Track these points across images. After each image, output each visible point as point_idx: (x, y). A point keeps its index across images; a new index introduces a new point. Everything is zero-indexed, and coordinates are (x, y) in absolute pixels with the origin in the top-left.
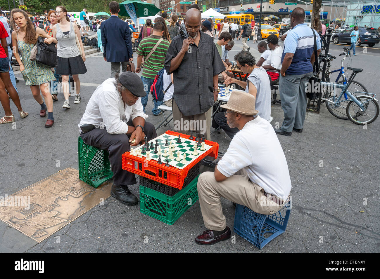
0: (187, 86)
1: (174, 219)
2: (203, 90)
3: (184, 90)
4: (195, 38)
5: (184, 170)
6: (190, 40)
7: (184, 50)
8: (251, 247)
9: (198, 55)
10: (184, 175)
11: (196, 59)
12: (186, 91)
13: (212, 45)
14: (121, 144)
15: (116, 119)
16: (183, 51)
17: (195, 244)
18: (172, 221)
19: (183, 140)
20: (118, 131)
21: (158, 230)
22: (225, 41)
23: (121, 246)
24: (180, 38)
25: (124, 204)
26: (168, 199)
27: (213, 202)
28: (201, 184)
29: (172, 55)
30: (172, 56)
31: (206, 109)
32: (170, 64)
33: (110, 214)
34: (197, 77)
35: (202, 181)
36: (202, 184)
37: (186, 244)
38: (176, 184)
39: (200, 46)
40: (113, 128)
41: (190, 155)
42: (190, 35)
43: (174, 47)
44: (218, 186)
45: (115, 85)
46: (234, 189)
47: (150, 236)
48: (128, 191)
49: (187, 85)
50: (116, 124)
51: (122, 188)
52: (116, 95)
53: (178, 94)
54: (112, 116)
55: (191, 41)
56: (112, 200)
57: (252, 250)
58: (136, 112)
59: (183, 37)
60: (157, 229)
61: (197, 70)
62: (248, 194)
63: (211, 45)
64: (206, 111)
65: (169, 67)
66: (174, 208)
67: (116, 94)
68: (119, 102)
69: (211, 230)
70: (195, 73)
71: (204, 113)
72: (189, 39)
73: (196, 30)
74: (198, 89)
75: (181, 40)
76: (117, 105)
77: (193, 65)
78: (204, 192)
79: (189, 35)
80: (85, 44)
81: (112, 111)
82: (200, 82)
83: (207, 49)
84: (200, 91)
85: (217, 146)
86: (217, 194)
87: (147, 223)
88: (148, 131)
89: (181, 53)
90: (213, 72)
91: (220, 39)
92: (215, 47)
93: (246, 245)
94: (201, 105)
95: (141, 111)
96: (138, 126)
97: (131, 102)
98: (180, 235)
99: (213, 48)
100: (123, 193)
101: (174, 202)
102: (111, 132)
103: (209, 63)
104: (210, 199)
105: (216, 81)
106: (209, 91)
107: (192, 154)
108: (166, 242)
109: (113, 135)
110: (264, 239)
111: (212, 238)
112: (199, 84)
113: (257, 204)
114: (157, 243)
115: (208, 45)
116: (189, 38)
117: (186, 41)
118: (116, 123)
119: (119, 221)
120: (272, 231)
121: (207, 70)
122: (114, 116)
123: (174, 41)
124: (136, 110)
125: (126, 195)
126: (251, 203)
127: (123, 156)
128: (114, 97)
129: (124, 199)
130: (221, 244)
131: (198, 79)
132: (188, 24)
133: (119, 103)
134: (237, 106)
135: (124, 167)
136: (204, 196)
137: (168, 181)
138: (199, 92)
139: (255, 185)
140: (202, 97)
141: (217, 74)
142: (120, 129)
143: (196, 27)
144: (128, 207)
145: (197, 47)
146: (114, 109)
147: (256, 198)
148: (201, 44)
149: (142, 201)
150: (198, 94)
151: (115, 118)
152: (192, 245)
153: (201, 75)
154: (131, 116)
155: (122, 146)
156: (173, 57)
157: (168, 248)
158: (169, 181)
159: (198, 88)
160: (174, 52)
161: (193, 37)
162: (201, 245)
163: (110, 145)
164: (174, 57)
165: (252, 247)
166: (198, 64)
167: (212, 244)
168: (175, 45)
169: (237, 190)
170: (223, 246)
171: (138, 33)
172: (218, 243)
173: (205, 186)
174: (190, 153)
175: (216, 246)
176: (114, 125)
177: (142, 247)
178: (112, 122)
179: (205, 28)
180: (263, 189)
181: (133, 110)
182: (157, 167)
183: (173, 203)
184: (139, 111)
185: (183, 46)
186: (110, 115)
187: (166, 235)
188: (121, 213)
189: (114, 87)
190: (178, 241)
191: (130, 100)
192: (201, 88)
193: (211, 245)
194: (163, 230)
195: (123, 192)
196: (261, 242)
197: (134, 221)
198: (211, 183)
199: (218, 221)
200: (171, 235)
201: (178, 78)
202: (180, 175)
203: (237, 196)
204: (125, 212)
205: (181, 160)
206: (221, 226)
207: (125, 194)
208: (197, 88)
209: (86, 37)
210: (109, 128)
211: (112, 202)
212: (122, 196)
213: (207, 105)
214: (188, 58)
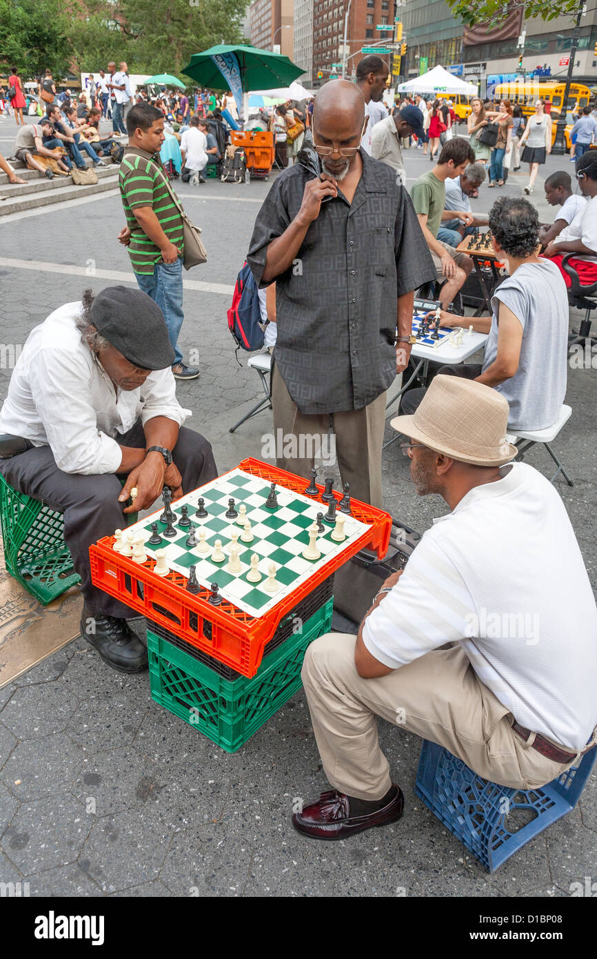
0: (314, 327)
1: (241, 736)
2: (361, 340)
3: (303, 337)
4: (342, 177)
5: (263, 622)
6: (326, 183)
7: (306, 215)
8: (461, 860)
9: (348, 233)
10: (265, 634)
11: (343, 244)
12: (310, 341)
13: (398, 200)
14: (95, 508)
15: (79, 433)
16: (304, 220)
17: (292, 832)
18: (234, 743)
19: (285, 496)
20: (88, 468)
21: (190, 770)
22: (455, 167)
23: (73, 822)
24: (298, 176)
25: (110, 665)
26: (221, 686)
27: (346, 730)
28: (311, 676)
29: (271, 228)
30: (270, 233)
31: (368, 396)
32: (264, 256)
33: (65, 700)
34: (343, 299)
35: (314, 666)
36: (314, 677)
37: (265, 830)
38: (239, 662)
39: (359, 201)
40: (72, 459)
41: (297, 559)
42: (327, 168)
43: (279, 206)
44: (366, 690)
45: (80, 327)
46: (415, 704)
47: (163, 791)
48: (124, 631)
49: (312, 325)
50: (82, 449)
51: (106, 622)
52: (82, 362)
53: (286, 347)
54: (68, 423)
55: (329, 187)
56: (82, 650)
57: (464, 875)
58: (154, 402)
59: (307, 175)
60: (190, 765)
61: (344, 279)
62: (458, 726)
63: (394, 200)
64: (368, 403)
65: (263, 266)
66: (241, 707)
67: (79, 358)
68: (91, 382)
69: (341, 795)
70: (338, 288)
71: (365, 407)
72: (322, 181)
73: (344, 152)
74: (347, 339)
75: (300, 183)
76: (84, 389)
77: (334, 265)
78: (321, 701)
79: (323, 167)
80: (113, 158)
81: (67, 409)
82: (352, 316)
83: (378, 214)
84: (353, 344)
85: (388, 524)
86: (361, 709)
87: (164, 739)
88: (189, 461)
89: (297, 223)
90: (398, 285)
91: (440, 162)
92: (408, 204)
93: (446, 851)
94: (355, 385)
95: (168, 400)
96: (154, 449)
97: (130, 382)
98: (255, 792)
99: (399, 210)
100: (109, 635)
101: (242, 693)
102: (68, 468)
103: (386, 256)
104: (339, 721)
105: (405, 312)
106: (382, 342)
107: (301, 555)
108: (206, 817)
109: (77, 476)
110: (504, 835)
111: (343, 822)
112: (350, 322)
113: (486, 759)
114: (181, 819)
115: (384, 200)
116: (322, 176)
117: (312, 188)
118: (81, 444)
119: (85, 726)
120: (533, 805)
121: (376, 279)
122: (74, 424)
123: (279, 185)
124: (152, 396)
125: (119, 643)
126: (467, 750)
127: (91, 551)
128: (72, 368)
129: (111, 652)
130: (371, 839)
131: (345, 307)
132: (318, 131)
133: (90, 385)
134: (443, 430)
135: (97, 581)
136: (318, 710)
137: (214, 645)
138: (349, 347)
139: (486, 695)
140: (357, 361)
141: (408, 291)
142: (94, 461)
143: (345, 143)
144: (119, 678)
145: (349, 207)
146: (76, 404)
147: (487, 740)
148: (360, 198)
149: (155, 671)
150: (346, 352)
151: (78, 431)
152: (283, 834)
153: (357, 296)
154: (137, 413)
155: (98, 513)
156: (274, 236)
157: (210, 840)
158: (218, 647)
159: (347, 334)
160: (278, 218)
161: (336, 173)
162: (309, 837)
163: (68, 504)
164: (279, 236)
165: (464, 858)
166: (349, 262)
167: (343, 839)
168: (282, 199)
169: (424, 708)
170: (376, 849)
171: (243, 134)
172: (363, 834)
173: (324, 683)
174: (296, 553)
175: (353, 847)
176: (77, 451)
177: (132, 828)
178: (70, 441)
179: (405, 127)
180: (511, 714)
181: (145, 398)
182: (183, 602)
183: (238, 696)
184: (163, 398)
185: (304, 202)
186: (61, 422)
187: (211, 791)
188: (98, 698)
189: (77, 335)
190: (243, 815)
191: (126, 375)
192: (356, 334)
193: (338, 840)
194: (206, 770)
195: (108, 632)
196: (494, 848)
197: (127, 729)
198: (340, 676)
199: (364, 776)
200: (224, 793)
201: (292, 300)
202: (248, 641)
203: (425, 724)
204: (108, 696)
205: (264, 577)
206: (372, 788)
207: (114, 640)
208: (343, 335)
209: (114, 141)
210: (61, 458)
211: (78, 655)
212: (107, 644)
213: (374, 386)
214: (319, 241)
